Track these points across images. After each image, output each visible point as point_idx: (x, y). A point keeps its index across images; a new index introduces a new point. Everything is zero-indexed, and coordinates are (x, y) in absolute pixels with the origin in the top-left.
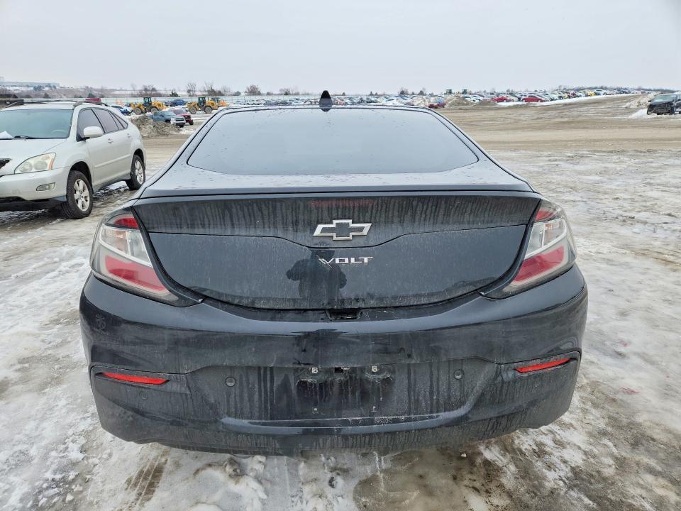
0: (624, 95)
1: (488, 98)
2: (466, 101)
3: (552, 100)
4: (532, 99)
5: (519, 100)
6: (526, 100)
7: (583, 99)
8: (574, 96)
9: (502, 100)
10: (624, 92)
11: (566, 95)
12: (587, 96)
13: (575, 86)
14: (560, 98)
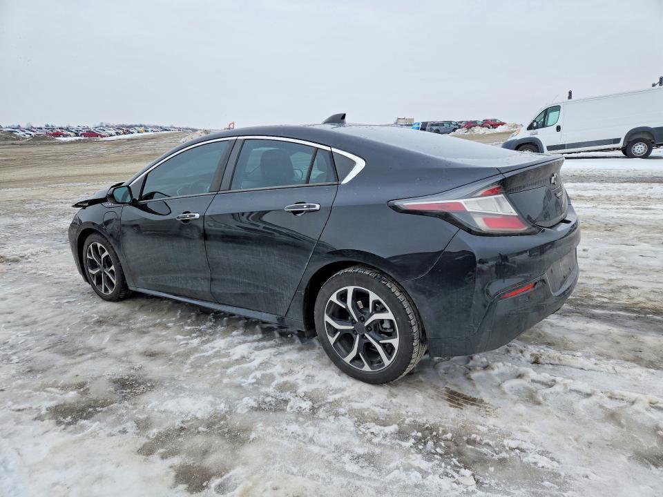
0: (166, 132)
1: (42, 133)
2: (15, 135)
3: (111, 135)
4: (91, 134)
5: (77, 135)
6: (85, 135)
7: (136, 135)
8: (128, 132)
9: (58, 135)
10: (166, 130)
11: (121, 131)
12: (139, 132)
13: (129, 124)
14: (118, 134)
